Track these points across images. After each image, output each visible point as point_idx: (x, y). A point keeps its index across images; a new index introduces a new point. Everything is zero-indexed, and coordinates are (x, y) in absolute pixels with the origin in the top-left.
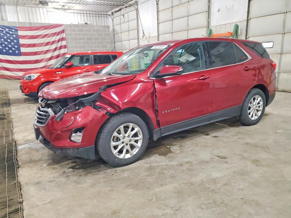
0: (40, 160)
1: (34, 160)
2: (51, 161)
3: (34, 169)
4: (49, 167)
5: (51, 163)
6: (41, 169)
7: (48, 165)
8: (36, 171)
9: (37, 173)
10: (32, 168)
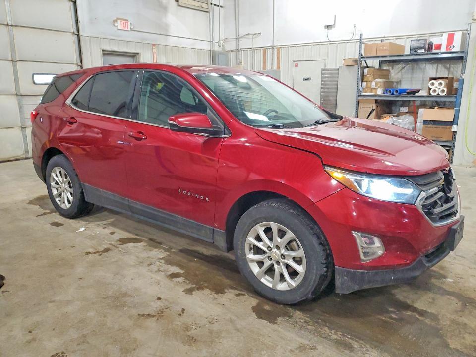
0: (448, 294)
1: (459, 301)
2: (434, 280)
3: (471, 285)
4: (446, 274)
5: (436, 278)
6: (461, 278)
7: (445, 277)
8: (471, 279)
9: (472, 276)
10: (474, 288)
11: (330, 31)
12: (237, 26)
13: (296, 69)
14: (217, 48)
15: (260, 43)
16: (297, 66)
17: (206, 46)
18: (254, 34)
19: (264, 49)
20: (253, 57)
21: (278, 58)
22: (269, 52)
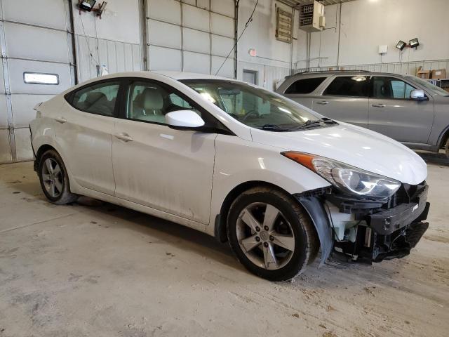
11: (383, 57)
17: (287, 66)
19: (330, 69)
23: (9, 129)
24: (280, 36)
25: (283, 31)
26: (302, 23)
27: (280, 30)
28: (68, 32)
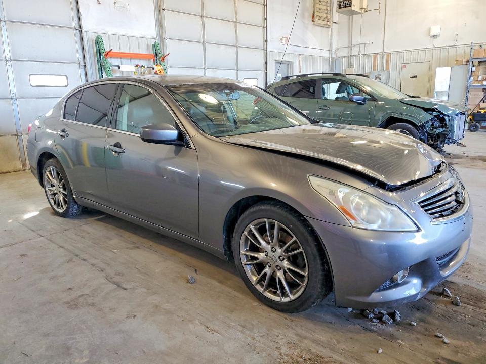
11: (435, 40)
12: (350, 38)
13: (404, 70)
14: (334, 56)
15: (371, 50)
16: (404, 67)
17: (326, 54)
18: (365, 44)
19: (375, 56)
20: (364, 62)
21: (387, 62)
22: (379, 58)
23: (17, 135)
24: (317, 21)
25: (320, 14)
26: (340, 5)
27: (317, 13)
28: (75, 29)
